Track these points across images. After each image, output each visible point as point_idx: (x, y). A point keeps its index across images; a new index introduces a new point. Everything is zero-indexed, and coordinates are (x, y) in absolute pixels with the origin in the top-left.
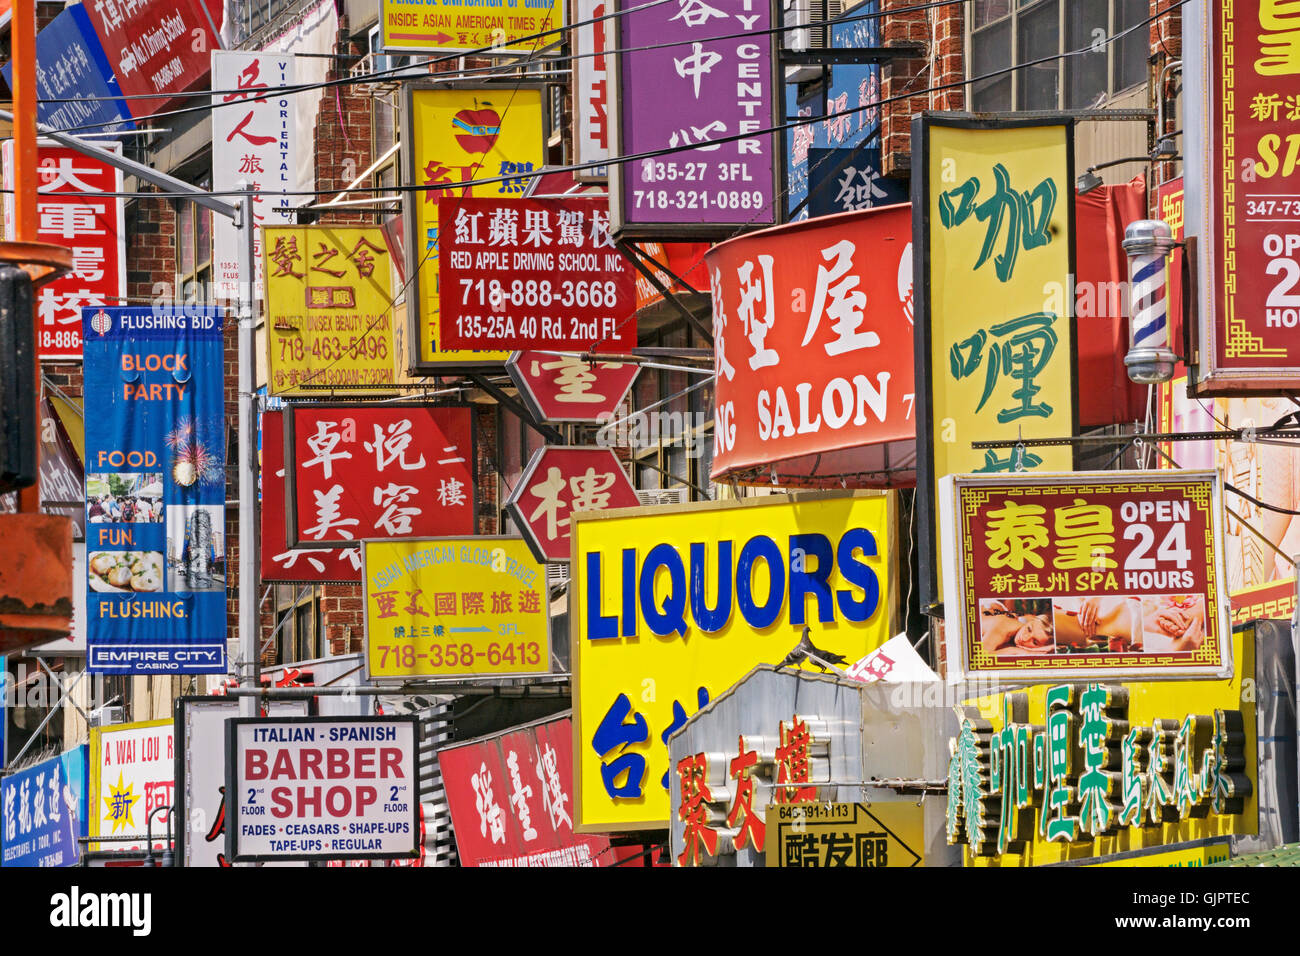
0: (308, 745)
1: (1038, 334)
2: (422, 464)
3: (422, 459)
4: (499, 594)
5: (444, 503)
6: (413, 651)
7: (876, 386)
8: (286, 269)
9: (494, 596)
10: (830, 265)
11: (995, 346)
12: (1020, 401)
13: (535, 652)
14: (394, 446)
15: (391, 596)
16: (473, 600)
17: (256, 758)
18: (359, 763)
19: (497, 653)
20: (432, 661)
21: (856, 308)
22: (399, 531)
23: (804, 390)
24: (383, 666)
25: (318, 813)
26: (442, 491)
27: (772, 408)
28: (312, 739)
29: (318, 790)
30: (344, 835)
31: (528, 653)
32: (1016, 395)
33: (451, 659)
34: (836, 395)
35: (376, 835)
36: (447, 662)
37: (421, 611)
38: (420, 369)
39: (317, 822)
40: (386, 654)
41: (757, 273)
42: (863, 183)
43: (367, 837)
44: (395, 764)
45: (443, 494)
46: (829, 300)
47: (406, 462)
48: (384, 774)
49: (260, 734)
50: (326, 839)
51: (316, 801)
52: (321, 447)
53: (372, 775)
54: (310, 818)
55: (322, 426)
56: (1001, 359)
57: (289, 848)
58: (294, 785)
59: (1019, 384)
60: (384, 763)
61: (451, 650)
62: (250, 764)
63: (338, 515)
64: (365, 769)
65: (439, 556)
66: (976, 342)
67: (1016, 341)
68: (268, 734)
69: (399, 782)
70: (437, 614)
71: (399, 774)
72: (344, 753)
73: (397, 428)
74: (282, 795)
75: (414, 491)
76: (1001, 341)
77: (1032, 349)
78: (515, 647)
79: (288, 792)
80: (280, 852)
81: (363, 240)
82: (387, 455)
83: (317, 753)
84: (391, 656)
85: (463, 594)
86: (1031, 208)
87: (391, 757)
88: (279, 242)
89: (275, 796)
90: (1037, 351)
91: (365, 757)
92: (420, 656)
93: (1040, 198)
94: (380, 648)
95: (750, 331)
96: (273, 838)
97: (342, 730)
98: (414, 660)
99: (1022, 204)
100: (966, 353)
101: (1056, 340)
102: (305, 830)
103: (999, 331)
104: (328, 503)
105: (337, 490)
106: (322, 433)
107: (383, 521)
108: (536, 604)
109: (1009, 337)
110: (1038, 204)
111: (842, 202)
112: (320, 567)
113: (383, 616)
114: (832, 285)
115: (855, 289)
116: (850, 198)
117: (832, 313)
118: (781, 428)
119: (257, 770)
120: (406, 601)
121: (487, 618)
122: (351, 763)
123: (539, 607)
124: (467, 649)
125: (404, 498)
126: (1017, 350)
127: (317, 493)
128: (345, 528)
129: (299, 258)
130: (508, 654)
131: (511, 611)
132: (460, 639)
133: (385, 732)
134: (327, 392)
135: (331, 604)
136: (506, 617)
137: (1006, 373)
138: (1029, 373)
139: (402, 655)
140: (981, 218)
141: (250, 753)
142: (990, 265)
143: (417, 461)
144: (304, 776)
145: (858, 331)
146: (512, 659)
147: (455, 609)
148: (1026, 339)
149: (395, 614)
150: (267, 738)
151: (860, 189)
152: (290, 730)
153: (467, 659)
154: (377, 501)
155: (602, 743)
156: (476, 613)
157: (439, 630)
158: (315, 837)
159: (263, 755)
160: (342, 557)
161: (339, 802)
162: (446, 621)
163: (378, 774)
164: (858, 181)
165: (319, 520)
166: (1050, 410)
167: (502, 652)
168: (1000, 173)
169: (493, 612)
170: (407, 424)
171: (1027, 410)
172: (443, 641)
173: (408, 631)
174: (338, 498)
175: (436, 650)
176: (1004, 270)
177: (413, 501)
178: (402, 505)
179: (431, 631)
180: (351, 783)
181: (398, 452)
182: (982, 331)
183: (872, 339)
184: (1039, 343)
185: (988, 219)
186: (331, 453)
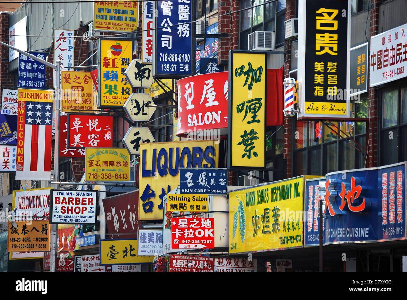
0: (70, 196)
1: (257, 103)
2: (100, 129)
3: (100, 128)
4: (118, 162)
5: (105, 139)
6: (97, 175)
7: (218, 114)
8: (67, 81)
9: (117, 162)
10: (207, 85)
11: (247, 105)
12: (253, 119)
13: (126, 176)
14: (93, 125)
15: (92, 161)
16: (112, 163)
17: (58, 199)
18: (83, 201)
19: (117, 176)
20: (101, 177)
21: (213, 96)
22: (94, 145)
23: (200, 114)
24: (89, 178)
25: (72, 213)
26: (105, 136)
27: (192, 119)
28: (71, 195)
29: (72, 207)
30: (78, 218)
31: (125, 176)
32: (252, 117)
33: (106, 177)
34: (208, 116)
35: (86, 219)
36: (105, 178)
37: (99, 165)
38: (101, 107)
39: (72, 215)
40: (90, 175)
41: (190, 86)
42: (213, 67)
43: (84, 219)
44: (91, 202)
45: (105, 137)
46: (207, 93)
47: (97, 129)
48: (89, 204)
49: (59, 193)
50: (74, 219)
51: (72, 210)
52: (76, 124)
53: (86, 204)
54: (70, 214)
55: (76, 119)
56: (249, 109)
57: (65, 221)
58: (66, 206)
59: (253, 115)
60: (89, 202)
61: (106, 175)
62: (56, 201)
63: (80, 141)
64: (84, 203)
65: (104, 152)
66: (243, 104)
67: (252, 105)
68: (61, 194)
69: (92, 206)
70: (103, 166)
71: (92, 204)
72: (79, 199)
73: (95, 121)
74: (63, 208)
75: (98, 136)
76: (249, 104)
77: (256, 107)
78: (122, 174)
79: (65, 207)
80: (62, 222)
81: (86, 75)
82: (92, 127)
83: (73, 199)
84: (92, 176)
85: (110, 162)
86: (257, 73)
87: (91, 200)
88: (65, 75)
89: (62, 208)
90: (257, 107)
91: (84, 200)
92: (98, 176)
93: (259, 71)
94: (89, 174)
95: (187, 100)
96: (61, 218)
97: (79, 193)
98: (97, 177)
99: (254, 72)
100: (240, 107)
101: (262, 105)
102: (69, 217)
103: (248, 102)
104: (77, 138)
105: (80, 135)
106: (76, 121)
107: (91, 143)
108: (127, 164)
109: (251, 103)
110: (258, 72)
111: (208, 71)
112: (73, 154)
113: (90, 166)
114: (207, 90)
115: (213, 91)
116: (210, 70)
117: (207, 96)
118: (194, 124)
119: (58, 202)
120: (96, 163)
121: (115, 167)
122: (81, 201)
123: (128, 165)
124: (110, 175)
125: (96, 137)
126: (252, 107)
127: (75, 135)
128: (81, 144)
129: (70, 79)
130: (120, 176)
131: (121, 166)
132: (108, 172)
133: (89, 194)
134: (78, 112)
135: (73, 163)
136: (120, 167)
137: (250, 112)
138: (255, 112)
139: (94, 176)
140: (245, 75)
141: (56, 198)
142: (247, 86)
143: (99, 129)
144: (69, 204)
145: (213, 101)
146: (121, 177)
147: (107, 165)
148: (255, 104)
149: (93, 166)
150: (60, 194)
151: (212, 68)
152: (66, 193)
153: (96, 177)
154: (89, 138)
155: (143, 198)
156: (113, 166)
157: (103, 170)
158: (71, 219)
159: (59, 198)
160: (78, 151)
161: (77, 210)
162: (105, 168)
163: (87, 204)
164: (212, 66)
165: (75, 142)
166: (260, 121)
167: (118, 175)
168: (250, 64)
169: (117, 166)
170: (97, 120)
171: (254, 121)
172: (104, 173)
173: (96, 170)
174: (80, 137)
175: (103, 175)
176: (250, 88)
177: (98, 138)
178: (95, 139)
179: (102, 170)
180: (81, 206)
181: (95, 126)
182: (244, 102)
183: (217, 103)
184: (258, 105)
185: (247, 75)
186: (78, 126)
